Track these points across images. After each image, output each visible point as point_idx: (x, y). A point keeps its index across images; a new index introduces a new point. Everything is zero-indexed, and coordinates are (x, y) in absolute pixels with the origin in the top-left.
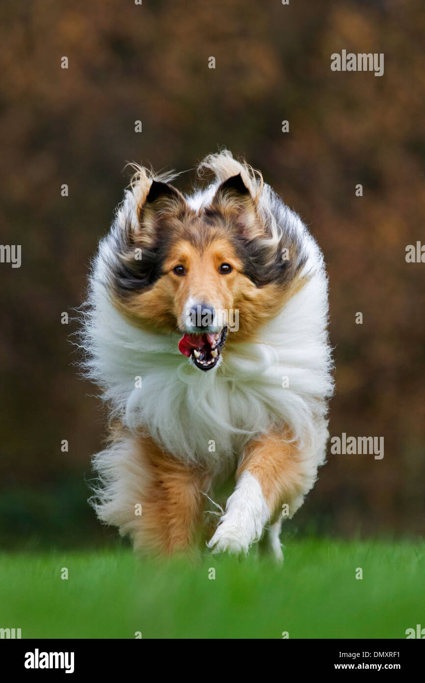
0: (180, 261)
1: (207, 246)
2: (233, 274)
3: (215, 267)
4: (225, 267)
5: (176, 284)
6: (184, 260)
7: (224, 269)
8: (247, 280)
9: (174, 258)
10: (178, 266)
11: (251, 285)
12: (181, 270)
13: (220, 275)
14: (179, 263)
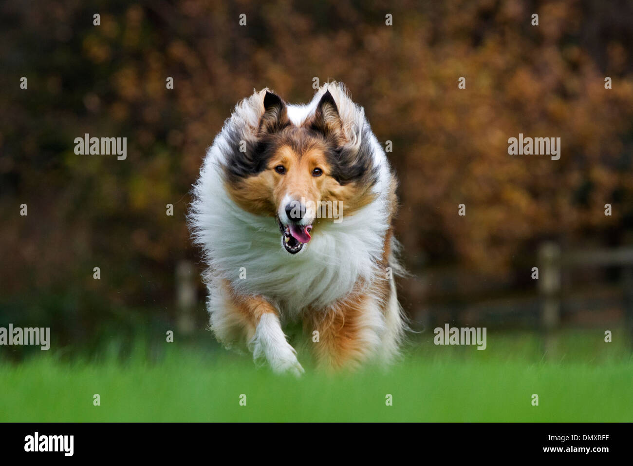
0: (282, 162)
1: (305, 151)
2: (323, 177)
3: (309, 171)
4: (317, 170)
5: (277, 180)
6: (285, 161)
7: (317, 172)
8: (334, 181)
9: (277, 159)
10: (280, 166)
11: (336, 184)
12: (282, 170)
13: (312, 177)
14: (281, 164)
